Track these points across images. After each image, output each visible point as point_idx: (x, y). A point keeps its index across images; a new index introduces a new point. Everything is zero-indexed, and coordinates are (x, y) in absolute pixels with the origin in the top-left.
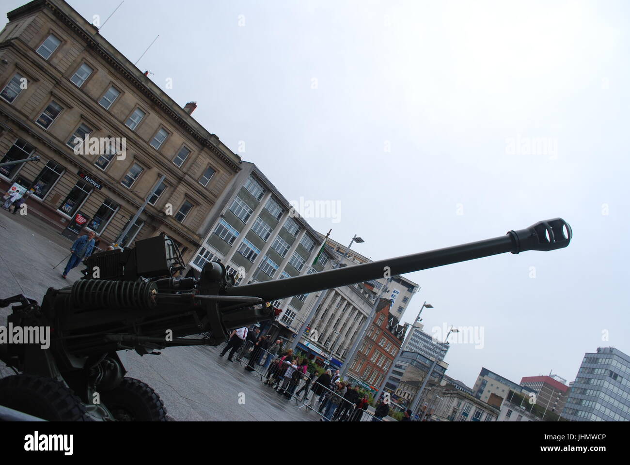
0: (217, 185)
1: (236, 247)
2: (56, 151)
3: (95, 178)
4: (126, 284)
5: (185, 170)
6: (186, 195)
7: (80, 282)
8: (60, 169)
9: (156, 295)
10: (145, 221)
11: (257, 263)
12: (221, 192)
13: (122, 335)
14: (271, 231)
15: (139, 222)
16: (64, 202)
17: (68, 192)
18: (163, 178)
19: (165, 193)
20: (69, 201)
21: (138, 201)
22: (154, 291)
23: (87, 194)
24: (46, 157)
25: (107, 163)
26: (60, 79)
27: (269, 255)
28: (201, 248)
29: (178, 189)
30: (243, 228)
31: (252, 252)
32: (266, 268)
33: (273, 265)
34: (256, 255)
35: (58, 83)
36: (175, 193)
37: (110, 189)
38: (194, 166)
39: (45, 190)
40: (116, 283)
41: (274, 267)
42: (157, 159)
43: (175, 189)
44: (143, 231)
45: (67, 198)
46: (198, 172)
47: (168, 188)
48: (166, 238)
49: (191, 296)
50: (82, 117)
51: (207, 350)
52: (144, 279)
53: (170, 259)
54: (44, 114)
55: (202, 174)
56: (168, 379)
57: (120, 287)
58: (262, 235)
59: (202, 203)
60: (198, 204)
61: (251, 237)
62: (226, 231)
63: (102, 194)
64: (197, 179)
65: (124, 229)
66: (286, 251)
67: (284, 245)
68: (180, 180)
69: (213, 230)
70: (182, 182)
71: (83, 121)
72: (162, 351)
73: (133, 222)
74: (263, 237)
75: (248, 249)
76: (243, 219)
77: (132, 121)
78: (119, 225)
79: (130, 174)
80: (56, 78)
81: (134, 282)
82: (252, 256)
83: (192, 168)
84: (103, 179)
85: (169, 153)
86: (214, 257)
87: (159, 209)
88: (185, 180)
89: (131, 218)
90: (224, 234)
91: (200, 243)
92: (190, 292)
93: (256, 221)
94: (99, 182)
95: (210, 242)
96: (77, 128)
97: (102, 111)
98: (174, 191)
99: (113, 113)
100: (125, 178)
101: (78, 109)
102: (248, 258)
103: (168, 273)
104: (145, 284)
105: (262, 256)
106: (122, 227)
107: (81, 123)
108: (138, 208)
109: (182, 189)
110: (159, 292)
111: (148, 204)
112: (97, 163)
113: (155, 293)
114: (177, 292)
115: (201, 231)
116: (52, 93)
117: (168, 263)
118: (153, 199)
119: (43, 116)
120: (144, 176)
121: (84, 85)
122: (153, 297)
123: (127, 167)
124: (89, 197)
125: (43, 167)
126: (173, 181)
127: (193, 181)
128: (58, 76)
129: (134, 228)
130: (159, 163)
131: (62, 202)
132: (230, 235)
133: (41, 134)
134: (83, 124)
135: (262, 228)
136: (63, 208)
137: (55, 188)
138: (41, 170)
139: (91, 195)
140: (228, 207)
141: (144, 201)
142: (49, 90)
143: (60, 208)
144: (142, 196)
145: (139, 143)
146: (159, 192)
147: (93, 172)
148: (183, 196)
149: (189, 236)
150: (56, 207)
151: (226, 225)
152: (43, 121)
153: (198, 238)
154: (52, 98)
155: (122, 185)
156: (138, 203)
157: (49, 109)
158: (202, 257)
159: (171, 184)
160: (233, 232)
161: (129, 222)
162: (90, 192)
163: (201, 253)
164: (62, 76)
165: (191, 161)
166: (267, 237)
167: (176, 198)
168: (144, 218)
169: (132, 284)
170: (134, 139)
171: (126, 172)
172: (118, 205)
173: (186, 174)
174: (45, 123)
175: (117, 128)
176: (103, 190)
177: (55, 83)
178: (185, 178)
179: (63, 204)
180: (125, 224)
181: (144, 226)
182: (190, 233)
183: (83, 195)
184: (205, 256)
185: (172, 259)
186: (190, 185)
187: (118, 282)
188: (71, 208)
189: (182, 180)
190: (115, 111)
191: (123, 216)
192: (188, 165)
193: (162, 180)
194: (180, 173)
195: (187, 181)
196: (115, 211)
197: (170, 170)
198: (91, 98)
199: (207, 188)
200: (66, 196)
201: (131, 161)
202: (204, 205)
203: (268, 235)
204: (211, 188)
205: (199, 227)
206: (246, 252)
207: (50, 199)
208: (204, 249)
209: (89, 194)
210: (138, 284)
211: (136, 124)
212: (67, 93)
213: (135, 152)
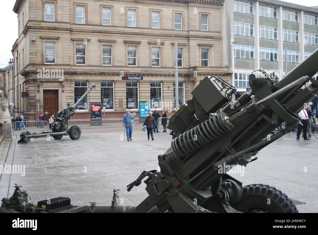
0: (215, 23)
1: (258, 58)
2: (100, 74)
3: (135, 75)
4: (204, 125)
5: (186, 29)
6: (199, 45)
7: (174, 141)
8: (111, 83)
9: (228, 119)
10: (184, 81)
11: (280, 59)
12: (221, 27)
13: (224, 160)
14: (276, 30)
15: (181, 84)
16: (127, 102)
17: (125, 95)
18: (176, 44)
19: (185, 54)
20: (130, 100)
21: (171, 71)
22: (226, 118)
23: (137, 88)
24: (98, 81)
25: (135, 60)
26: (70, 27)
27: (286, 48)
28: (233, 75)
29: (190, 45)
30: (253, 41)
31: (272, 54)
32: (290, 59)
33: (293, 53)
34: (276, 55)
35: (71, 31)
36: (191, 49)
37: (148, 75)
38: (190, 22)
39: (111, 102)
40: (197, 128)
41: (296, 54)
42: (163, 34)
43: (189, 46)
44: (187, 89)
45: (127, 99)
46: (196, 24)
47: (184, 49)
48: (209, 77)
49: (254, 105)
50: (100, 42)
51: (285, 141)
52: (213, 114)
53: (222, 90)
54: (78, 56)
55: (200, 23)
56: (271, 175)
57: (201, 129)
58: (271, 37)
59: (213, 43)
60: (211, 46)
61: (263, 44)
62: (243, 52)
63: (145, 82)
64: (198, 29)
65: (174, 95)
66: (297, 37)
67: (293, 33)
68: (188, 37)
69: (233, 57)
70: (190, 38)
71: (102, 44)
72: (257, 155)
73: (177, 87)
74: (273, 38)
75: (267, 54)
76: (249, 35)
77: (131, 21)
78: (170, 94)
79: (154, 57)
80: (67, 28)
81: (208, 120)
82: (273, 57)
83: (190, 24)
84: (140, 72)
85: (168, 24)
86: (246, 75)
87: (187, 67)
88: (191, 35)
89: (174, 85)
90: (243, 54)
91: (231, 72)
92: (251, 103)
93: (260, 30)
94: (139, 75)
95: (237, 66)
96: (102, 50)
97: (108, 29)
98: (189, 48)
99: (116, 25)
100: (152, 61)
101: (94, 38)
102: (272, 60)
103: (226, 100)
104: (216, 117)
105: (281, 52)
106: (173, 94)
107: (102, 46)
108: (174, 76)
109: (193, 43)
110: (229, 116)
111: (178, 68)
112: (129, 64)
113: (227, 119)
114: (241, 109)
115: (225, 63)
116: (72, 40)
117: (222, 93)
118: (180, 63)
119: (78, 58)
120: (163, 52)
121: (86, 21)
122: (228, 121)
123: (148, 53)
124: (139, 89)
125: (100, 89)
126: (184, 41)
127: (197, 33)
128: (68, 26)
129: (180, 90)
130: (166, 36)
131: (126, 103)
132: (247, 53)
133: (84, 70)
134: (103, 45)
135: (267, 32)
136: (129, 106)
137: (116, 97)
138: (100, 92)
139: (139, 87)
140: (233, 33)
141: (175, 68)
142: (70, 39)
143: (128, 108)
144: (171, 66)
145: (145, 32)
146: (180, 56)
147: (131, 72)
148: (197, 47)
149: (220, 72)
150: (125, 109)
151: (240, 47)
152: (80, 60)
153: (227, 69)
154: (75, 43)
155: (154, 68)
156: (172, 72)
157: (78, 51)
158: (238, 80)
159: (184, 45)
160: (248, 49)
161: (174, 89)
162: (138, 85)
163: (236, 78)
164: (70, 24)
165: (186, 20)
166: (275, 36)
167: (194, 52)
168: (182, 79)
169: (208, 122)
170: (140, 32)
171: (150, 57)
172: (160, 82)
173: (189, 31)
174: (82, 61)
175: (125, 32)
176: (145, 78)
177: (69, 32)
178: (190, 34)
179: (127, 104)
180: (173, 92)
181: (185, 85)
182: (219, 69)
183: (135, 91)
184: (240, 78)
185: (223, 89)
186: (197, 37)
187: (198, 126)
188: (134, 103)
189: (189, 37)
190: (116, 23)
191: (168, 87)
192: (186, 24)
193: (176, 46)
194: (185, 33)
195: (192, 35)
196: (161, 87)
197: (177, 36)
198: (96, 25)
199: (210, 30)
200: (126, 97)
201: (149, 48)
202: (215, 44)
203: (275, 34)
204: (212, 29)
205: (222, 61)
206: (267, 56)
207: (117, 106)
208: (236, 75)
209: (138, 87)
210: (212, 120)
211: (134, 22)
212: (81, 33)
213: (146, 40)
